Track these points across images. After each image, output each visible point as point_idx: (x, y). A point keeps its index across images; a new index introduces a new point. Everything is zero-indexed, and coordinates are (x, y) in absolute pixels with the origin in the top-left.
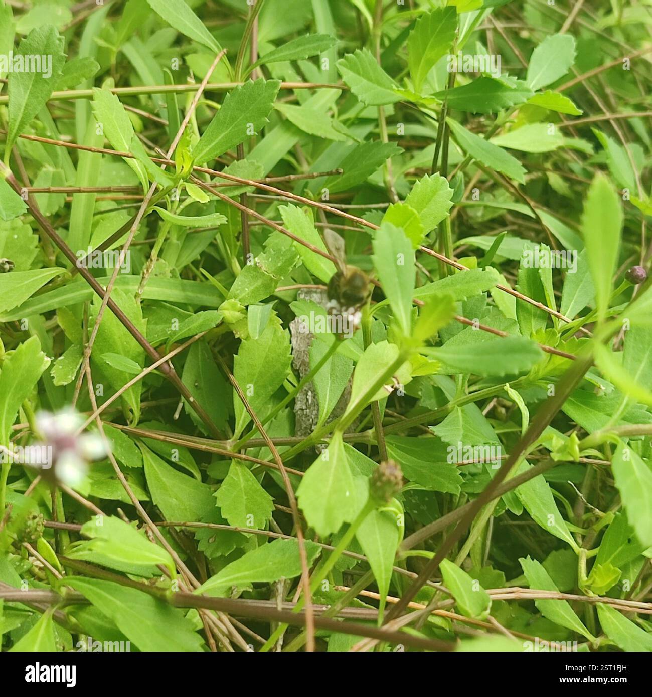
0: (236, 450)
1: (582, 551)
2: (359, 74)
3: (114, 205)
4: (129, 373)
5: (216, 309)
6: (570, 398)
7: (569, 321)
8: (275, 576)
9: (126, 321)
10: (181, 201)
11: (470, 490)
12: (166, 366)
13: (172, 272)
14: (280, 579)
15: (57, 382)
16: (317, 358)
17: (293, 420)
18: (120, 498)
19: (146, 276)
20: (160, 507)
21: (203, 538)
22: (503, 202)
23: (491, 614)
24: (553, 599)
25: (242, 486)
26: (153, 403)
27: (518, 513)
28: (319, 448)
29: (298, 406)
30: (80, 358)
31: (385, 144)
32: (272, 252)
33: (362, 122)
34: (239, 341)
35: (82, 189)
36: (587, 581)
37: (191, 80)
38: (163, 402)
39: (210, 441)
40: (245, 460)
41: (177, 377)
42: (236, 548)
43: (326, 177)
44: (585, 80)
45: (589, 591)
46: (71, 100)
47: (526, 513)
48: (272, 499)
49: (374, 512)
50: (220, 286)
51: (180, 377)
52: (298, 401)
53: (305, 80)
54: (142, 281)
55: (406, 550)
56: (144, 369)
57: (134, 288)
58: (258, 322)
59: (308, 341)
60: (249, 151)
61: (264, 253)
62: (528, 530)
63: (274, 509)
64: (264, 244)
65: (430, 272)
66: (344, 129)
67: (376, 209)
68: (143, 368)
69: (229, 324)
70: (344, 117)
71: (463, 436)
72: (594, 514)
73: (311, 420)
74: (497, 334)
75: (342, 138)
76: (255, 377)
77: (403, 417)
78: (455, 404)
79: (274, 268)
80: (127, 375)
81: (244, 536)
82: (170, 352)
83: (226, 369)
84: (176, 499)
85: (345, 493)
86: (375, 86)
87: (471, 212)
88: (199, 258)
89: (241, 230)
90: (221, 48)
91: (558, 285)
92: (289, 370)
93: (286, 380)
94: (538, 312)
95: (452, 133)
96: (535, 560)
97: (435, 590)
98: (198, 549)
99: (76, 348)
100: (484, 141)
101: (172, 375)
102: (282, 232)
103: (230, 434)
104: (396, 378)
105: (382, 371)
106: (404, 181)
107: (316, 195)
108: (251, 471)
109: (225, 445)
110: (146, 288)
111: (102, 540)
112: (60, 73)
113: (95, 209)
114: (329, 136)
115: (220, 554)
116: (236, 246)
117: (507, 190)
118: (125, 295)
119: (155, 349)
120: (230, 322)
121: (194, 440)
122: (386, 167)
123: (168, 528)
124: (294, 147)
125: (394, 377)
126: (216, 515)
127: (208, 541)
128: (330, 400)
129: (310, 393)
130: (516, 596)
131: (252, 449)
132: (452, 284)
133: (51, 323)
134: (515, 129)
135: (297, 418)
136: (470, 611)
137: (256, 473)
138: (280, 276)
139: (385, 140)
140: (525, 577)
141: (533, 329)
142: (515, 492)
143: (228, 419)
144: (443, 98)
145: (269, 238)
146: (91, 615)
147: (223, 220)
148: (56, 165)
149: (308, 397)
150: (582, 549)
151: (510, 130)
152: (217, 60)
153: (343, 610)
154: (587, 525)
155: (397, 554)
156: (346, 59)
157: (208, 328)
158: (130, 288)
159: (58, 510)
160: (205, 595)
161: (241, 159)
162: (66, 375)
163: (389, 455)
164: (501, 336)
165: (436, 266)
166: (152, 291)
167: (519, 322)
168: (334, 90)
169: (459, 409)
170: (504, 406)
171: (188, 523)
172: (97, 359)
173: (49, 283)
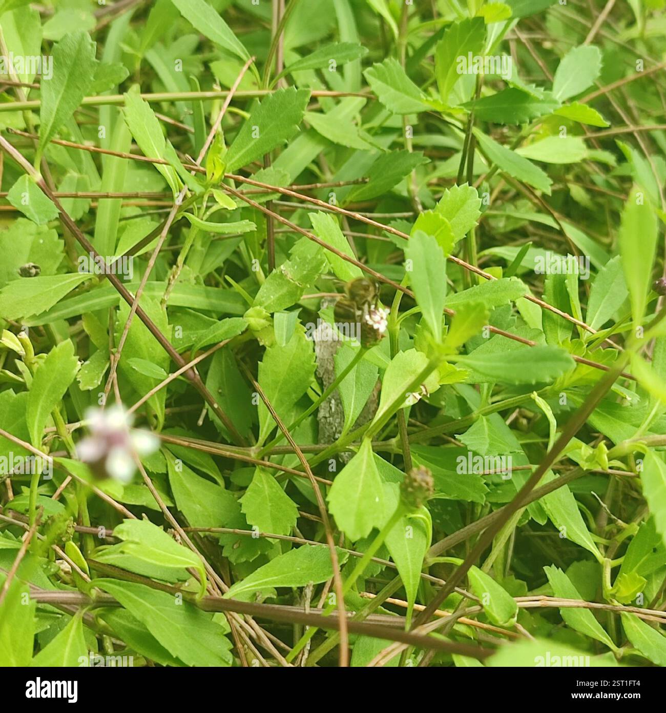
0: (260, 457)
1: (606, 561)
2: (387, 83)
3: (138, 211)
4: (154, 379)
5: (242, 316)
6: (596, 409)
7: (594, 331)
8: (303, 581)
9: (152, 327)
10: (208, 208)
11: (494, 500)
12: (191, 372)
13: (197, 278)
14: (309, 584)
15: (83, 387)
16: (342, 365)
17: (316, 427)
18: (144, 504)
19: (172, 282)
20: (184, 512)
21: (227, 545)
22: (526, 213)
23: (518, 621)
24: (578, 607)
25: (267, 493)
26: (177, 410)
27: (543, 522)
28: (342, 456)
29: (321, 414)
30: (106, 364)
31: (411, 154)
32: (298, 260)
33: (386, 131)
34: (264, 348)
35: (110, 194)
36: (612, 590)
37: (217, 88)
38: (186, 408)
39: (234, 448)
40: (269, 467)
41: (202, 384)
42: (261, 555)
43: (352, 186)
44: (609, 92)
45: (614, 600)
46: (95, 107)
47: (550, 523)
48: (296, 505)
49: (402, 519)
50: (245, 294)
51: (205, 383)
52: (321, 409)
53: (329, 88)
54: (168, 287)
55: (433, 557)
56: (170, 375)
57: (160, 294)
58: (285, 330)
59: (331, 349)
60: (274, 159)
61: (290, 261)
62: (549, 541)
63: (299, 516)
64: (289, 252)
65: (453, 281)
66: (370, 138)
67: (401, 218)
68: (168, 374)
69: (254, 331)
70: (368, 126)
71: (490, 445)
72: (616, 525)
73: (334, 428)
74: (526, 343)
75: (367, 146)
76: (279, 384)
77: (426, 427)
78: (479, 413)
79: (299, 276)
80: (152, 381)
81: (269, 542)
82: (195, 358)
83: (250, 376)
84: (200, 505)
85: (375, 499)
86: (403, 95)
87: (493, 223)
88: (222, 265)
89: (266, 238)
90: (249, 56)
91: (584, 296)
92: (313, 379)
93: (310, 388)
94: (564, 322)
95: (478, 143)
96: (560, 569)
97: (462, 597)
98: (223, 555)
99: (101, 353)
100: (511, 151)
101: (196, 381)
102: (312, 239)
103: (253, 441)
104: (424, 386)
105: (411, 379)
106: (427, 191)
107: (341, 203)
108: (275, 478)
109: (248, 452)
110: (172, 295)
111: (133, 542)
112: (92, 78)
113: (121, 215)
114: (354, 146)
115: (245, 560)
116: (260, 253)
117: (530, 200)
118: (150, 301)
119: (180, 355)
120: (255, 329)
121: (218, 446)
122: (410, 176)
123: (192, 533)
124: (318, 156)
125: (422, 385)
126: (242, 522)
127: (233, 548)
128: (355, 408)
129: (333, 401)
130: (543, 603)
131: (275, 456)
132: (480, 293)
133: (75, 329)
134: (538, 140)
135: (320, 427)
136: (498, 618)
137: (280, 480)
138: (306, 283)
139: (410, 150)
140: (550, 586)
141: (559, 339)
142: (539, 501)
143: (251, 426)
144: (471, 108)
145: (295, 246)
146: (121, 617)
147: (253, 227)
148: (80, 171)
149: (331, 405)
150: (606, 559)
151: (533, 141)
152: (245, 68)
153: (368, 618)
154: (610, 536)
155: (425, 560)
156: (375, 68)
157: (233, 335)
158: (156, 293)
159: (84, 514)
160: (233, 599)
161: (267, 167)
162: (92, 380)
163: (413, 464)
164: (530, 346)
165: (459, 276)
166: (177, 298)
167: (544, 332)
168: (360, 99)
169: (484, 418)
170: (525, 417)
171: (213, 529)
172: (123, 364)
173: (76, 288)
